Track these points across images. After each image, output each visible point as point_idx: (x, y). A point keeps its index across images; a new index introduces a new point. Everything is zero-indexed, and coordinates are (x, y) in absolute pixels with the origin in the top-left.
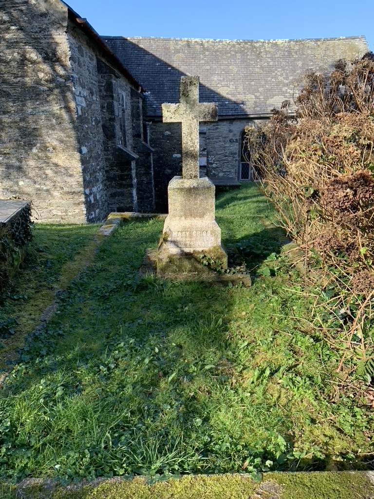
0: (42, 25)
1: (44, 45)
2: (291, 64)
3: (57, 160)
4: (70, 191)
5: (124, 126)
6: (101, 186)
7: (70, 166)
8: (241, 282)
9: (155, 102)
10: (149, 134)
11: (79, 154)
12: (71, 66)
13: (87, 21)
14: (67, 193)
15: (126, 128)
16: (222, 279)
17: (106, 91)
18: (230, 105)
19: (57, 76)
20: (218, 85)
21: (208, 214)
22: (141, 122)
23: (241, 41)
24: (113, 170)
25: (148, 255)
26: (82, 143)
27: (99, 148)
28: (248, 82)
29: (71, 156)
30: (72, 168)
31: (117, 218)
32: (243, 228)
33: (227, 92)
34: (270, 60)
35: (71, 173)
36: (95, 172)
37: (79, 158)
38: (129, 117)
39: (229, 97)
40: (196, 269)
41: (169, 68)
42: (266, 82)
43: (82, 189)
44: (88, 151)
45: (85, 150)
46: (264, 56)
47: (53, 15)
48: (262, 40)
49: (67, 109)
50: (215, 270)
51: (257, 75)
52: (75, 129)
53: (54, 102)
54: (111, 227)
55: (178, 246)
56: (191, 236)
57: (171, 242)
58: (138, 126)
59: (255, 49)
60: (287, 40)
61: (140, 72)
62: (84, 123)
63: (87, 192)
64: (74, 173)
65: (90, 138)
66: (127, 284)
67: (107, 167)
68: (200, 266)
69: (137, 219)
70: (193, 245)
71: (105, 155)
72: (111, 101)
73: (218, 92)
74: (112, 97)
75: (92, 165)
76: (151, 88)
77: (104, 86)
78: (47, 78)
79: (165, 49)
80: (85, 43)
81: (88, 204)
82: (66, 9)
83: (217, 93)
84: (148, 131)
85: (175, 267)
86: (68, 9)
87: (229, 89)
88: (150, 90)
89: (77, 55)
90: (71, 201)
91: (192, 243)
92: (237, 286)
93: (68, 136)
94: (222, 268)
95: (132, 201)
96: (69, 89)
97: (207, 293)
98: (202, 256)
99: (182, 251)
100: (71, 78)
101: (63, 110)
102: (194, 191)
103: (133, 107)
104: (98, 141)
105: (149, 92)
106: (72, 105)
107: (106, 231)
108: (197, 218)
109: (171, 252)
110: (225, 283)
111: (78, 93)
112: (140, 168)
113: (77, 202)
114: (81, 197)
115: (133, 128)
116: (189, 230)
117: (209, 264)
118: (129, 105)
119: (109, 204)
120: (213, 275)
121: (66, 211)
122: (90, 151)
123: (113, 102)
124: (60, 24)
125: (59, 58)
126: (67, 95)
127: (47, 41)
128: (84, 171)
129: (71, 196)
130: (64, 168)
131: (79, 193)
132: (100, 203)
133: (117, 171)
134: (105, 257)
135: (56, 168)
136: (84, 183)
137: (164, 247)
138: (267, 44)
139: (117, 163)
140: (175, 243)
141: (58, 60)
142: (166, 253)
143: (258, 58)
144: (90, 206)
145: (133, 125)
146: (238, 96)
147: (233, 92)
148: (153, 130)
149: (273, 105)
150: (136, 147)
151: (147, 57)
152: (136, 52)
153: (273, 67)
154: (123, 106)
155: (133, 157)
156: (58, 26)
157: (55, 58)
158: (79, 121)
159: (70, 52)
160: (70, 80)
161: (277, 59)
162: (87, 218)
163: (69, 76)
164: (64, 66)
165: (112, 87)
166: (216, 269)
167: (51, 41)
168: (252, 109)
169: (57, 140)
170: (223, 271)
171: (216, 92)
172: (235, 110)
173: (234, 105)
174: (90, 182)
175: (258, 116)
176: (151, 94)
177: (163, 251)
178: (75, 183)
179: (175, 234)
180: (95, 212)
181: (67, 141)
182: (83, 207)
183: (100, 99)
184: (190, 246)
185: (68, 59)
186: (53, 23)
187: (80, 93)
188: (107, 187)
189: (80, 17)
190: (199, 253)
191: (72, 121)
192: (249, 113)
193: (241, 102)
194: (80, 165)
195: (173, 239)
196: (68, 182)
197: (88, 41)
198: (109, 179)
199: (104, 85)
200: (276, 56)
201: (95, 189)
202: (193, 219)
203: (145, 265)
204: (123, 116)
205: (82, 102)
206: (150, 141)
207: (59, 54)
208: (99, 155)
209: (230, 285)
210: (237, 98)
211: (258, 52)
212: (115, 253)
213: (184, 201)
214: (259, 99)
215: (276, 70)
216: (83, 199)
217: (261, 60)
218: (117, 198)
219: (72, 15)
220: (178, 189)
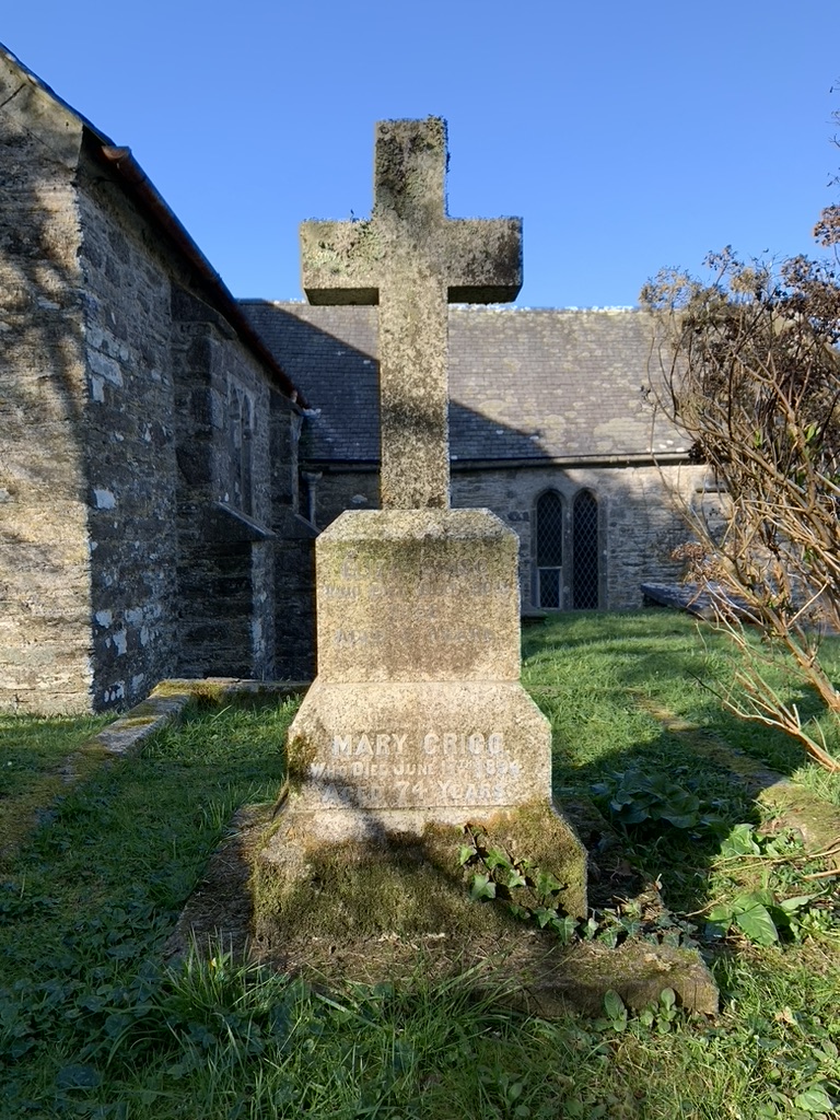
0: (11, 167)
1: (9, 215)
2: (643, 354)
3: (17, 525)
4: (48, 615)
5: (248, 471)
6: (159, 610)
7: (56, 542)
8: (668, 997)
9: (332, 430)
10: (313, 501)
11: (84, 507)
12: (79, 270)
13: (130, 155)
14: (39, 623)
15: (254, 477)
16: (570, 976)
17: (191, 362)
18: (508, 438)
19: (38, 294)
20: (479, 396)
21: (492, 654)
22: (295, 468)
23: (527, 309)
24: (200, 565)
25: (239, 835)
26: (99, 477)
27: (161, 506)
28: (547, 389)
29: (63, 515)
30: (61, 548)
31: (176, 697)
32: (591, 726)
33: (499, 410)
34: (595, 347)
35: (57, 562)
36: (138, 566)
37: (83, 519)
38: (265, 455)
39: (505, 420)
40: (441, 916)
41: (366, 362)
42: (590, 390)
43: (86, 610)
44: (121, 506)
45: (106, 498)
46: (582, 339)
47: (41, 141)
48: (575, 309)
49: (59, 382)
50: (533, 921)
51: (567, 375)
52: (78, 436)
53: (23, 363)
54: (144, 723)
55: (355, 804)
56: (415, 754)
57: (326, 782)
58: (287, 476)
59: (559, 326)
60: (630, 308)
61: (298, 369)
62: (112, 427)
63: (105, 618)
64: (67, 561)
65: (133, 473)
66: (84, 1010)
67: (183, 558)
68: (457, 903)
69: (242, 700)
70: (427, 795)
71: (178, 526)
72: (204, 387)
73: (480, 411)
74: (207, 378)
75: (131, 548)
76: (323, 401)
77: (188, 351)
78: (9, 298)
79: (356, 322)
80: (137, 234)
81: (104, 658)
82: (78, 128)
83: (476, 413)
84: (313, 494)
85: (338, 909)
86: (84, 128)
87: (504, 405)
88: (321, 405)
89: (104, 248)
90: (51, 647)
91: (420, 789)
92: (648, 1020)
93: (58, 458)
94: (562, 913)
95: (249, 651)
96: (70, 328)
97: (503, 1081)
98: (466, 851)
99: (376, 827)
100: (79, 301)
101: (49, 384)
102: (427, 555)
103: (274, 432)
104: (159, 486)
105: (319, 411)
106: (77, 371)
107: (119, 739)
108: (441, 674)
109: (321, 833)
110: (587, 1003)
111: (98, 343)
112: (287, 576)
113: (67, 650)
114: (82, 633)
115: (275, 481)
116: (406, 726)
117: (502, 890)
118: (264, 425)
119: (181, 661)
120: (522, 948)
121: (32, 678)
122: (127, 505)
123: (209, 391)
124: (58, 163)
125: (48, 249)
126: (62, 343)
127: (19, 204)
128: (97, 557)
129: (51, 632)
130: (37, 547)
131: (76, 621)
132: (152, 657)
133: (210, 570)
134: (66, 844)
135: (13, 549)
136: (93, 592)
137: (291, 810)
138: (585, 316)
139: (213, 548)
140: (344, 789)
141: (48, 255)
142: (297, 835)
143: (568, 342)
144: (108, 664)
145: (272, 475)
146: (526, 418)
147: (514, 409)
148: (325, 492)
149: (609, 437)
150: (278, 527)
151: (316, 339)
152: (292, 328)
153: (603, 360)
154: (248, 423)
155: (257, 531)
156: (54, 168)
157: (38, 249)
158: (92, 416)
159: (81, 234)
160: (73, 304)
161: (611, 345)
162: (96, 700)
163: (72, 293)
164: (61, 271)
165: (208, 355)
166: (534, 917)
167: (29, 205)
168: (560, 446)
169: (23, 466)
170: (569, 925)
171: (475, 410)
172: (519, 449)
173: (516, 437)
174: (117, 592)
175: (577, 460)
176: (322, 414)
177: (286, 827)
178: (65, 593)
179: (341, 744)
180: (129, 683)
181: (52, 470)
182: (85, 666)
183: (175, 382)
184: (413, 804)
185: (73, 250)
186: (41, 162)
187: (105, 345)
188: (178, 614)
189: (114, 144)
190: (451, 834)
191: (72, 415)
192: (553, 455)
193: (533, 431)
194: (84, 538)
195: (332, 771)
196: (47, 590)
197: (146, 233)
198: (186, 590)
199: (186, 347)
200: (608, 338)
201: (134, 615)
202: (425, 676)
203: (211, 887)
204: (247, 446)
205: (109, 370)
206: (317, 517)
207: (48, 238)
208: (159, 526)
209: (614, 1007)
210: (523, 422)
211: (566, 331)
212: (113, 827)
213: (386, 599)
214: (576, 423)
215: (611, 365)
216: (86, 639)
217: (574, 347)
218: (206, 643)
219: (93, 140)
220: (361, 544)
